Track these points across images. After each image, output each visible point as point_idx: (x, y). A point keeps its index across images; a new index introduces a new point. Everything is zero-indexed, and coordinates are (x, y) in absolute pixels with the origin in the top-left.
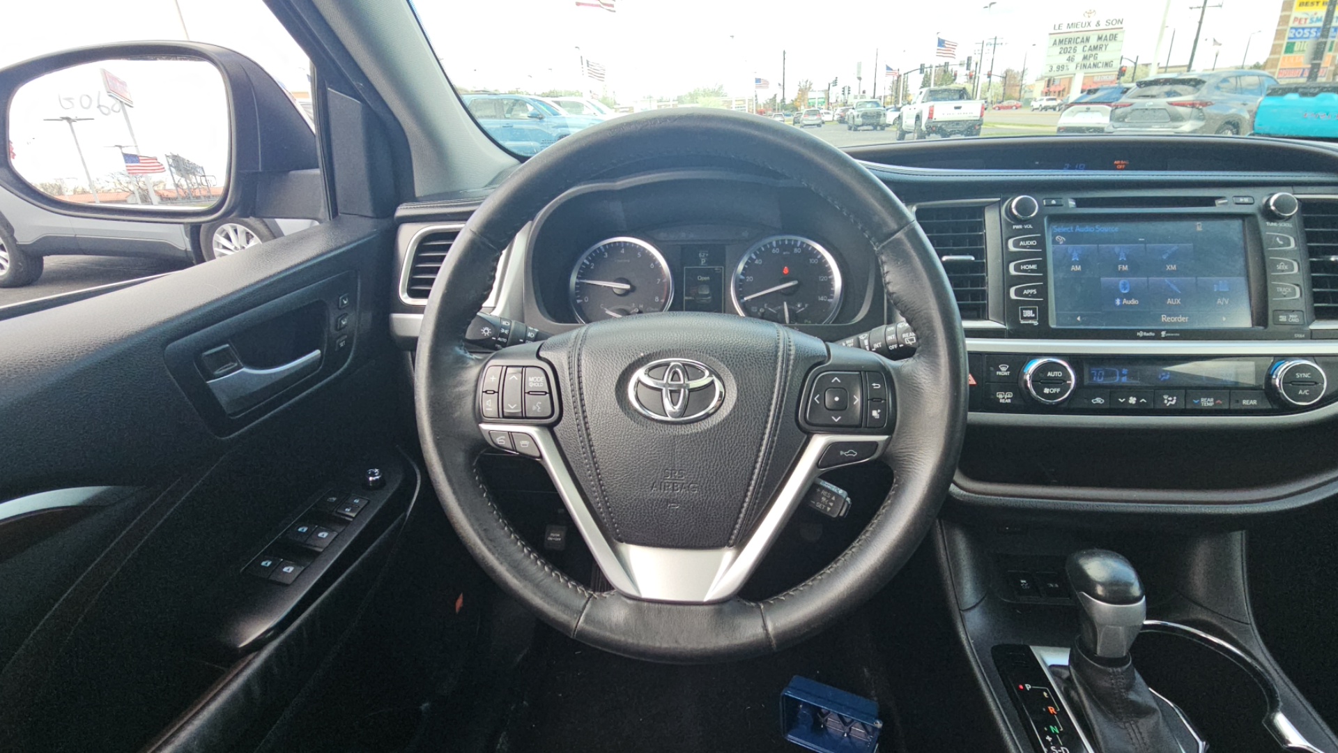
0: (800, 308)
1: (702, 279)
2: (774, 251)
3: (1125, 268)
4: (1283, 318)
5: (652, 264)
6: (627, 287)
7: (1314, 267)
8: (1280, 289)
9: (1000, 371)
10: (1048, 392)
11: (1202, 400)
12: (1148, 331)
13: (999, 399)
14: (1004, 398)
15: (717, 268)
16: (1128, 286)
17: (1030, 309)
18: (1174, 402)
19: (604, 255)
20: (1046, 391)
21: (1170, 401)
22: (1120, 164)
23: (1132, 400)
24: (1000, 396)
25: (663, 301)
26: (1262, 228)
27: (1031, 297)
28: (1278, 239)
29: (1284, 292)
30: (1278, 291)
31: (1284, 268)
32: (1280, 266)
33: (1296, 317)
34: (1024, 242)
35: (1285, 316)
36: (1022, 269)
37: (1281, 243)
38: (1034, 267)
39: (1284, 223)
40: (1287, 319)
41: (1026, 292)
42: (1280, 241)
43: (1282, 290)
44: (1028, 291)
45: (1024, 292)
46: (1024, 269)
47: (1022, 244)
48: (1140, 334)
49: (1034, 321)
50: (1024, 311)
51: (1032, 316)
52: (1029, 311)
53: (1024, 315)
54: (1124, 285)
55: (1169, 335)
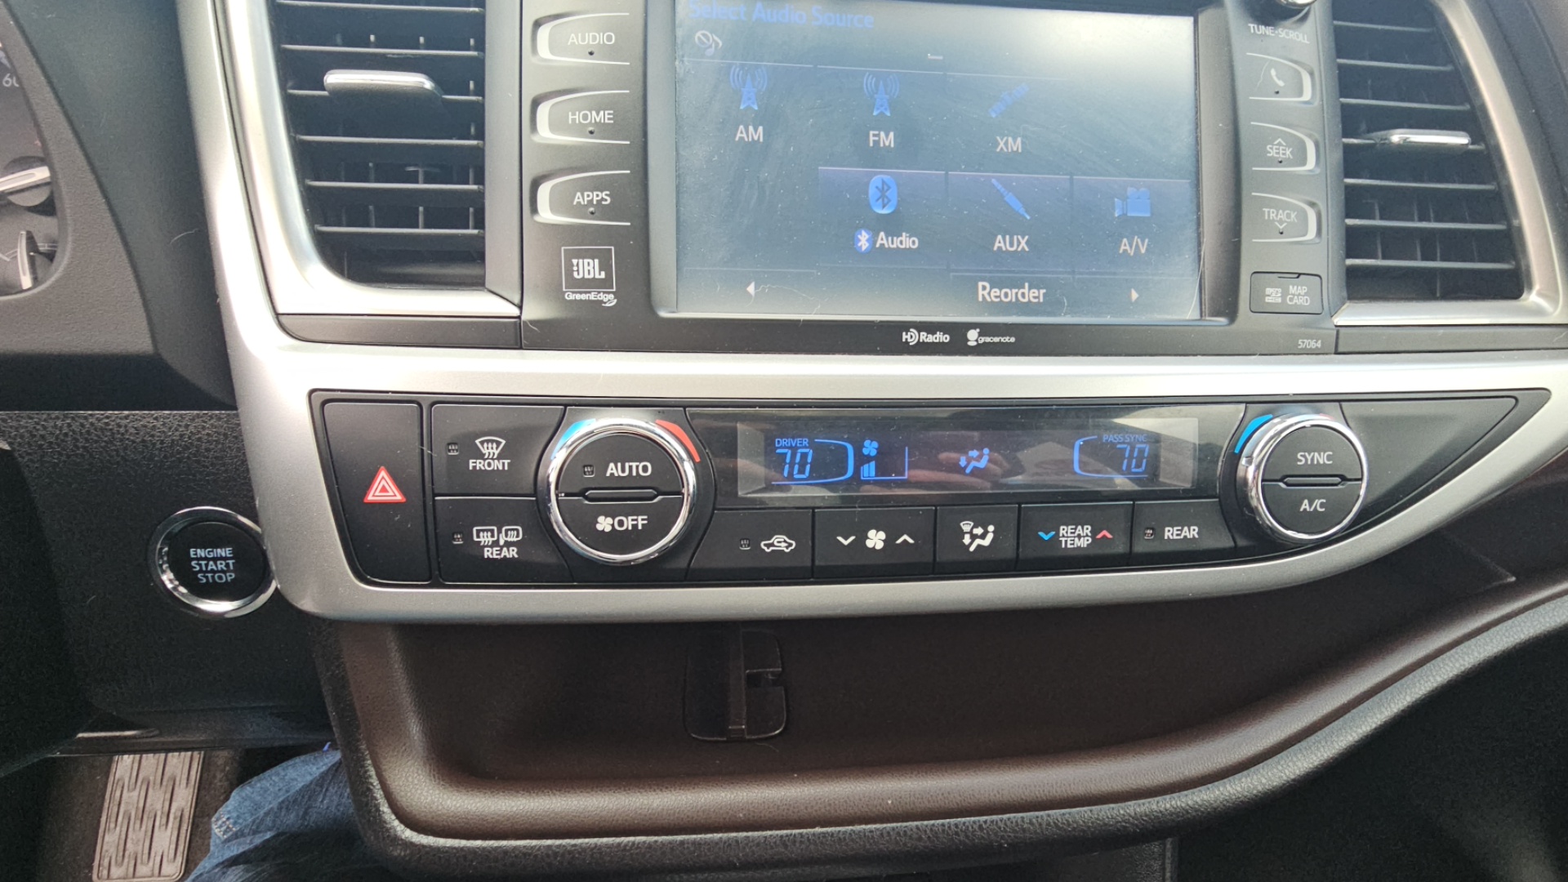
3: (888, 140)
4: (1273, 295)
8: (1270, 213)
9: (481, 456)
10: (608, 529)
11: (1063, 530)
12: (930, 328)
13: (480, 547)
14: (496, 543)
16: (892, 194)
17: (592, 255)
18: (987, 542)
20: (604, 524)
21: (978, 537)
23: (876, 539)
24: (485, 539)
26: (1237, 41)
27: (596, 214)
28: (1273, 72)
29: (1281, 222)
30: (1266, 218)
31: (1284, 154)
32: (1275, 147)
33: (1304, 291)
34: (580, 35)
35: (1280, 290)
36: (570, 122)
37: (1281, 83)
38: (605, 117)
39: (1290, 32)
40: (1284, 296)
41: (581, 200)
42: (1279, 79)
43: (1277, 216)
44: (588, 196)
45: (576, 200)
46: (577, 122)
47: (575, 40)
48: (909, 337)
49: (604, 293)
50: (575, 261)
51: (597, 276)
52: (591, 261)
53: (575, 274)
54: (883, 190)
55: (988, 340)
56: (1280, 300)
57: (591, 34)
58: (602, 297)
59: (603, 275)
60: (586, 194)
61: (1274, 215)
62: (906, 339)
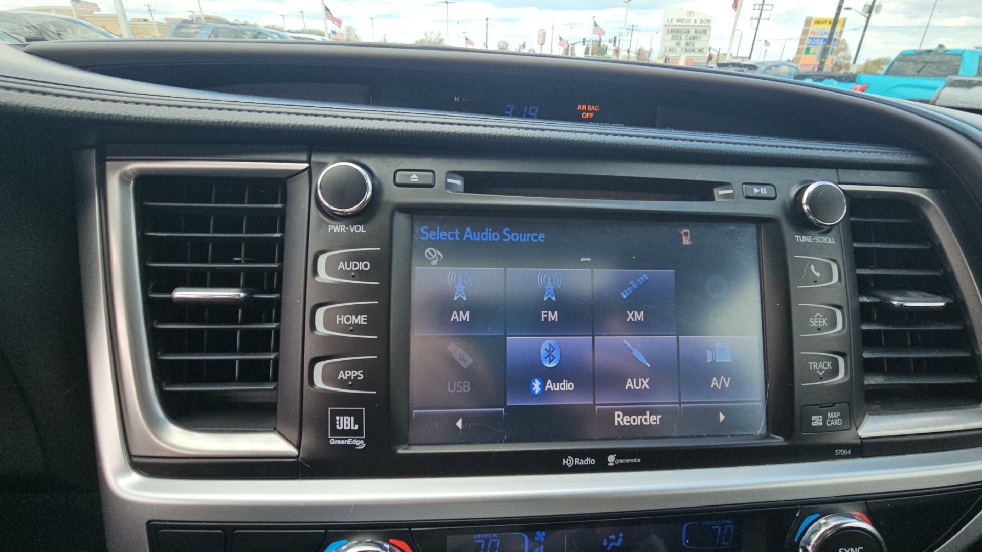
3: (554, 316)
4: (817, 422)
7: (864, 313)
8: (813, 365)
12: (583, 455)
16: (556, 353)
17: (349, 414)
22: (587, 111)
26: (789, 247)
27: (353, 386)
28: (812, 267)
29: (821, 370)
30: (811, 368)
31: (821, 323)
32: (815, 319)
33: (838, 415)
34: (346, 263)
35: (821, 417)
36: (338, 322)
37: (818, 274)
38: (361, 319)
39: (823, 237)
40: (824, 421)
41: (343, 376)
42: (817, 272)
43: (818, 366)
44: (348, 373)
45: (340, 376)
46: (342, 323)
47: (343, 267)
48: (567, 462)
49: (357, 439)
50: (337, 418)
51: (353, 428)
52: (348, 418)
53: (338, 427)
54: (550, 352)
55: (622, 461)
56: (821, 424)
57: (354, 263)
58: (355, 442)
59: (356, 427)
60: (347, 372)
61: (816, 366)
62: (565, 463)
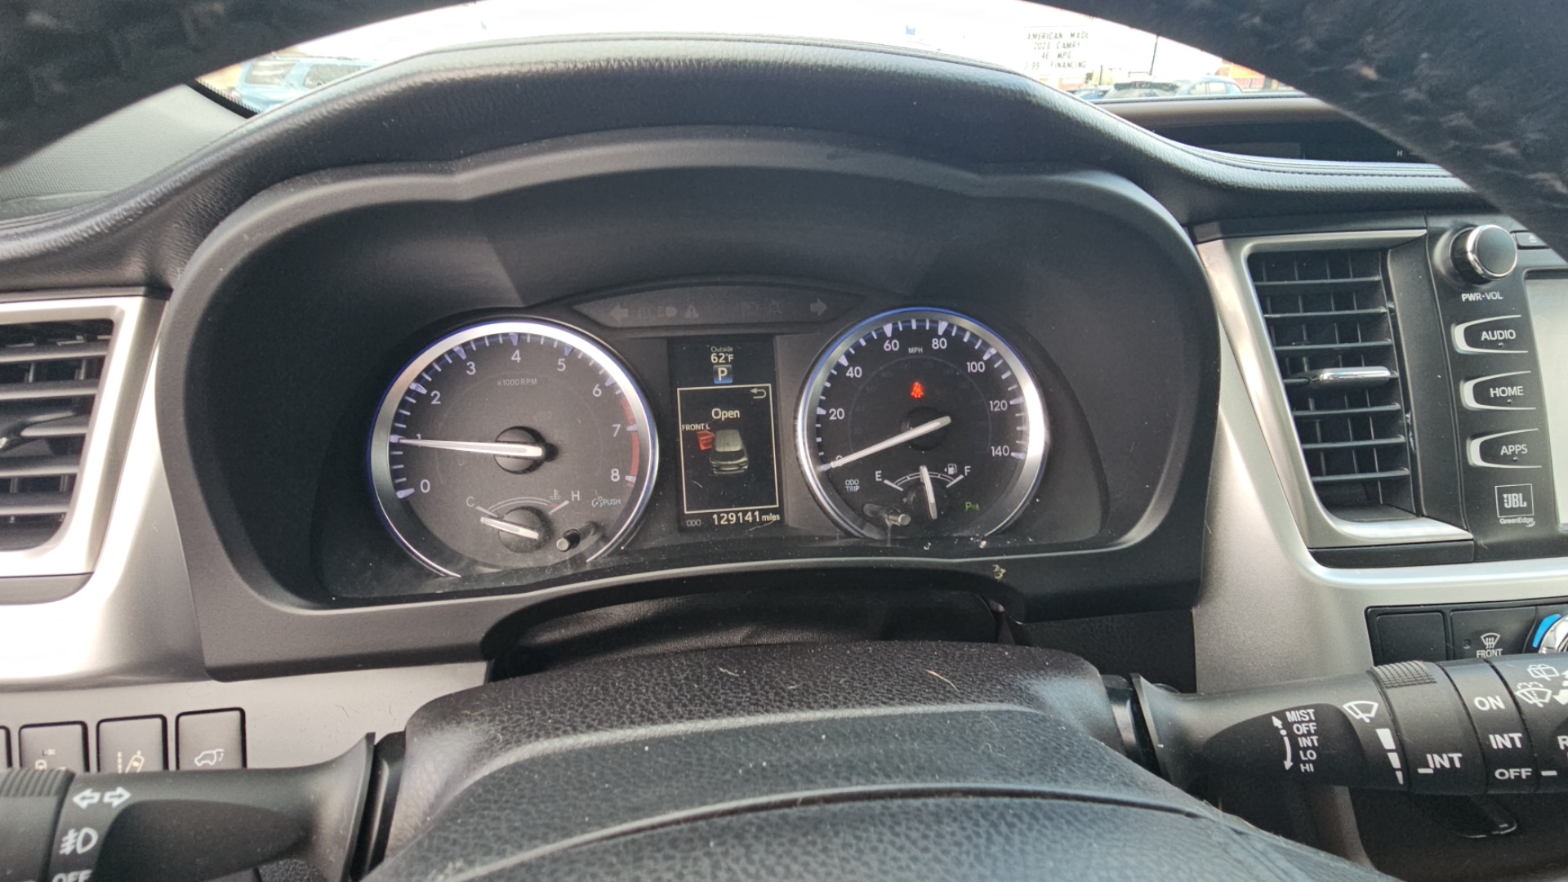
0: (954, 476)
1: (723, 415)
2: (888, 346)
5: (596, 388)
6: (535, 452)
9: (1483, 647)
15: (755, 388)
17: (1516, 490)
19: (468, 368)
25: (631, 479)
27: (1519, 461)
34: (1491, 332)
36: (1494, 396)
38: (1518, 391)
41: (1506, 451)
44: (1512, 448)
45: (1503, 452)
46: (1499, 395)
47: (1487, 337)
49: (1527, 517)
50: (1505, 496)
51: (1521, 506)
52: (1516, 495)
53: (1506, 505)
57: (1499, 332)
58: (1525, 520)
59: (1525, 505)
60: (1510, 447)
